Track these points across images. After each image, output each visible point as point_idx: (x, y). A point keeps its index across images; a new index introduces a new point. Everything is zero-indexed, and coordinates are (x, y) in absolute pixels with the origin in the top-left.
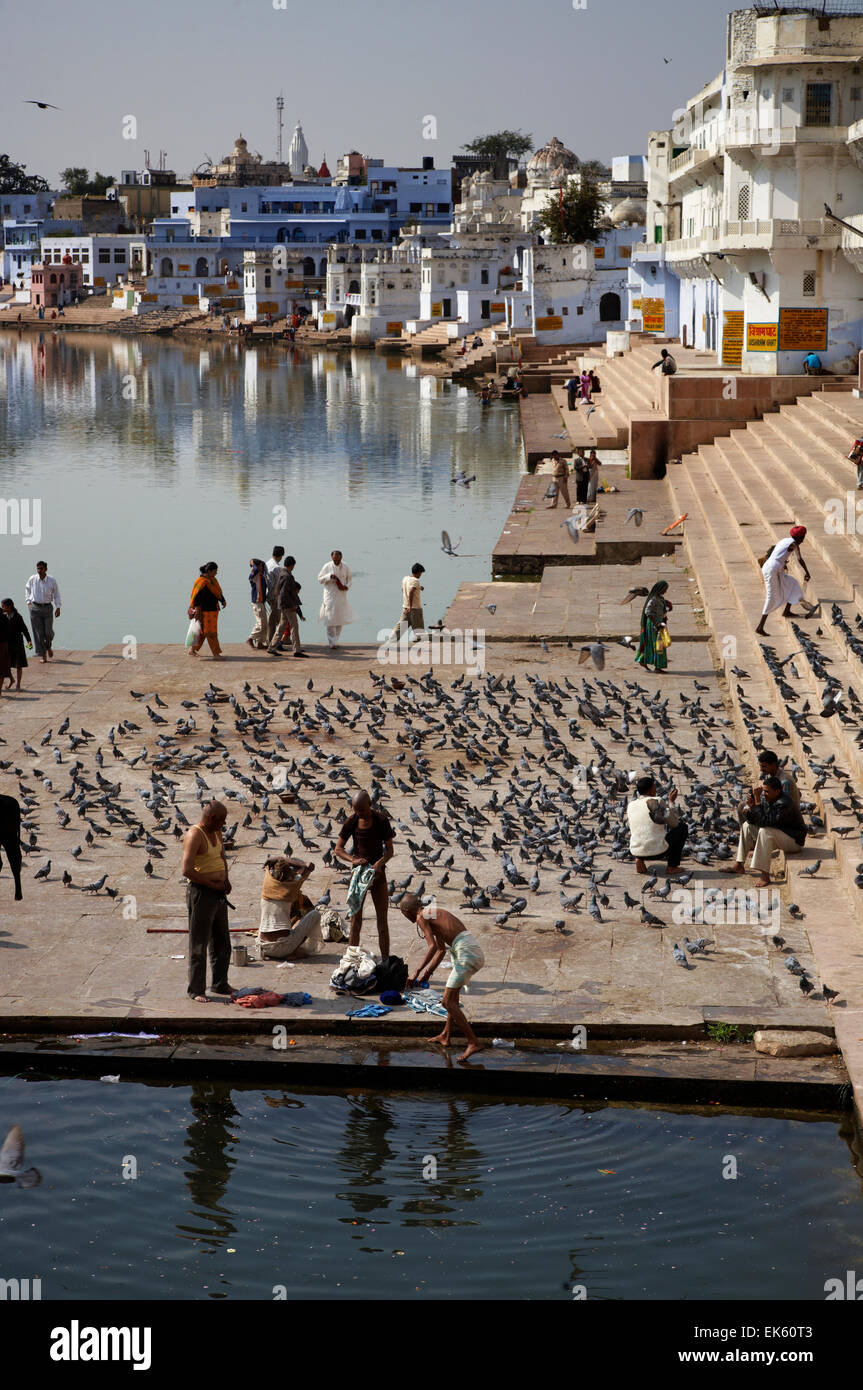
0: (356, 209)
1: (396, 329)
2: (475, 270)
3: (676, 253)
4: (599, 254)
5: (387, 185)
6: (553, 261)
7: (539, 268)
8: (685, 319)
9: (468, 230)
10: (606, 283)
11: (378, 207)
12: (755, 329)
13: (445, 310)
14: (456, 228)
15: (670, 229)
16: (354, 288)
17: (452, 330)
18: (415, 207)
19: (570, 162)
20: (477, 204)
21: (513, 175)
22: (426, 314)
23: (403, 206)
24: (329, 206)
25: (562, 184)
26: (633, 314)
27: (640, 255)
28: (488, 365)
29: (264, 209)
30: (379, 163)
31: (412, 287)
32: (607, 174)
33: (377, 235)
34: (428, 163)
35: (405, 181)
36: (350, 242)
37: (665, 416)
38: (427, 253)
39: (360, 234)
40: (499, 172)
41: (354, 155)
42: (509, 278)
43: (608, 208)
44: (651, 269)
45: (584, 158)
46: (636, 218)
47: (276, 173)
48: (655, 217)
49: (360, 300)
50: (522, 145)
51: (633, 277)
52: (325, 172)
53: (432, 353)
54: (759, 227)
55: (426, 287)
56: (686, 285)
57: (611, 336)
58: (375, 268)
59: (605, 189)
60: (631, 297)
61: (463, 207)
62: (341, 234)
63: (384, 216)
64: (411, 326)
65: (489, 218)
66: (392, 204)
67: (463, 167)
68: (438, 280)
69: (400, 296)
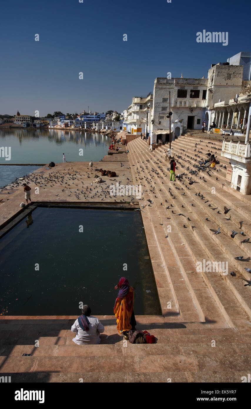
0: (96, 118)
1: (100, 130)
2: (108, 124)
3: (127, 122)
4: (120, 123)
5: (99, 115)
6: (115, 123)
7: (114, 124)
8: (128, 129)
9: (107, 120)
10: (121, 125)
11: (98, 118)
12: (135, 130)
13: (105, 128)
14: (106, 120)
15: (127, 120)
16: (96, 126)
17: (105, 130)
18: (102, 118)
19: (117, 113)
20: (108, 117)
21: (112, 115)
22: (103, 129)
23: (101, 118)
24: (93, 117)
25: (116, 115)
26: (123, 129)
27: (124, 123)
28: (109, 134)
29: (87, 118)
30: (98, 113)
31: (101, 126)
32: (121, 115)
33: (98, 120)
34: (103, 113)
35: (101, 115)
36: (95, 121)
37: (125, 139)
38: (103, 122)
39: (96, 120)
40: (110, 114)
41: (96, 112)
42: (111, 124)
43: (121, 118)
44: (125, 124)
45: (119, 113)
46: (124, 119)
47: (88, 114)
48: (125, 119)
49: (96, 127)
50: (113, 112)
51: (123, 125)
52: (93, 114)
53: (103, 132)
54: (135, 120)
55: (103, 126)
56: (128, 126)
57: (121, 131)
58: (98, 124)
59: (121, 116)
60: (123, 127)
61: (106, 118)
62: (94, 120)
63: (99, 119)
64: (101, 130)
65: (109, 119)
66: (99, 117)
67: (107, 114)
68: (104, 125)
69: (100, 126)
